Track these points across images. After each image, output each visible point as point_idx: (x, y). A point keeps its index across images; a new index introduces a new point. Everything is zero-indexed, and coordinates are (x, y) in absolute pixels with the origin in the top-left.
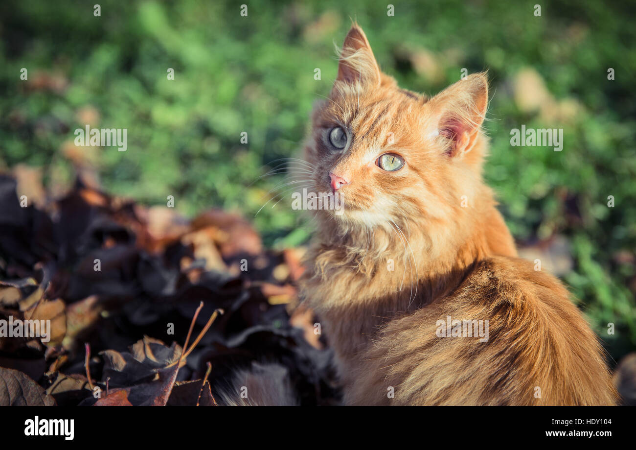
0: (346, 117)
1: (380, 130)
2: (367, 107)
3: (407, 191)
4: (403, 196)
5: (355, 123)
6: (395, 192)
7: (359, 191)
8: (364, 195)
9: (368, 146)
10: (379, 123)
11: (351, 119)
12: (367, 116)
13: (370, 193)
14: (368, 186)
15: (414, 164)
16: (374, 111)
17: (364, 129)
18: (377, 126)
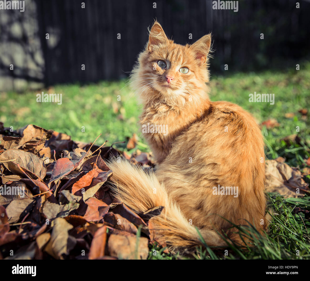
0: (165, 56)
1: (180, 58)
2: (172, 51)
3: (191, 80)
4: (190, 82)
5: (169, 57)
6: (187, 81)
7: (177, 81)
8: (180, 83)
9: (177, 65)
10: (179, 56)
11: (167, 56)
12: (173, 54)
13: (181, 82)
14: (180, 80)
15: (192, 70)
16: (175, 52)
17: (174, 59)
18: (178, 57)
